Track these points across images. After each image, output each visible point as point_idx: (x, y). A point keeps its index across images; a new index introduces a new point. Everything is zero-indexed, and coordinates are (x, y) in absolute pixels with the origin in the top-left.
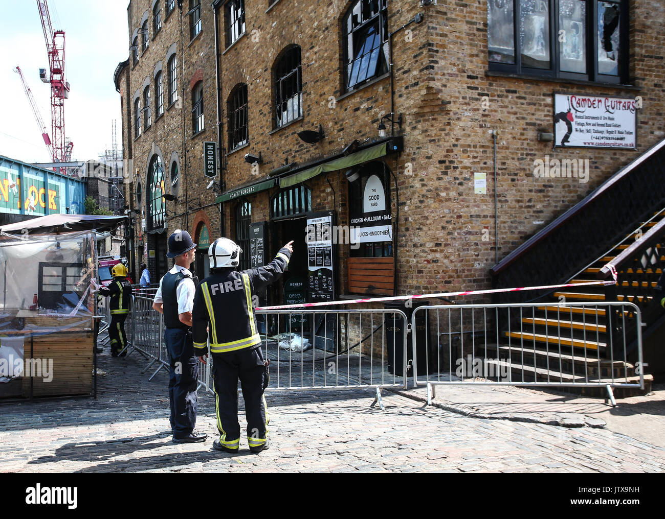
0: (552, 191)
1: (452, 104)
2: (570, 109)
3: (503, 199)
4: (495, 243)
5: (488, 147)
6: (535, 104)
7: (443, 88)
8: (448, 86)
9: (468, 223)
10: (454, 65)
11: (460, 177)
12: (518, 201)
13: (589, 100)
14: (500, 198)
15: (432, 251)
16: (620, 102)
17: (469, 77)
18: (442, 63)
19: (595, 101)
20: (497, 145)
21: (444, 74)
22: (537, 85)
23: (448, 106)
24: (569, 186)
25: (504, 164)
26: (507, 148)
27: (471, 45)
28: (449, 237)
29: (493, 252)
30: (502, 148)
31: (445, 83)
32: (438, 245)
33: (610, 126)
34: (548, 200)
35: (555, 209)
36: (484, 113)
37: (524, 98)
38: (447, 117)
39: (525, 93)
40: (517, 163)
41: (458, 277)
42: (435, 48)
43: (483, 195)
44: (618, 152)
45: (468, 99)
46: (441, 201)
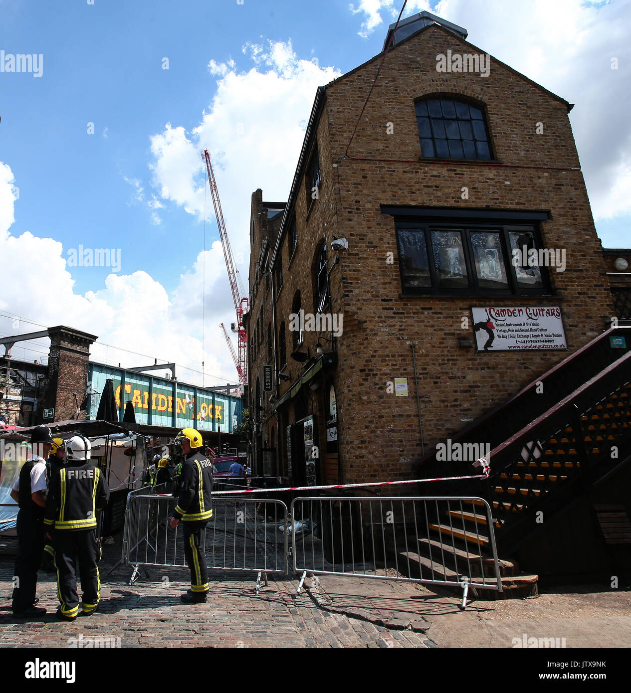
0: (479, 390)
1: (368, 323)
2: (489, 319)
3: (427, 399)
4: (420, 440)
5: (407, 356)
6: (452, 318)
7: (358, 311)
8: (364, 308)
9: (391, 422)
10: (368, 292)
11: (379, 383)
12: (443, 401)
13: (508, 310)
14: (423, 399)
15: (359, 447)
16: (543, 310)
17: (383, 300)
18: (356, 291)
19: (515, 310)
20: (416, 354)
21: (359, 300)
22: (452, 301)
23: (365, 325)
24: (498, 386)
25: (425, 369)
26: (427, 356)
27: (383, 275)
28: (372, 435)
29: (419, 448)
30: (422, 355)
31: (360, 307)
32: (363, 442)
33: (535, 330)
34: (476, 399)
35: (484, 407)
36: (400, 328)
37: (441, 313)
38: (365, 334)
39: (441, 309)
40: (439, 368)
41: (383, 471)
42: (349, 281)
43: (405, 397)
44: (547, 353)
45: (384, 318)
46: (363, 404)
